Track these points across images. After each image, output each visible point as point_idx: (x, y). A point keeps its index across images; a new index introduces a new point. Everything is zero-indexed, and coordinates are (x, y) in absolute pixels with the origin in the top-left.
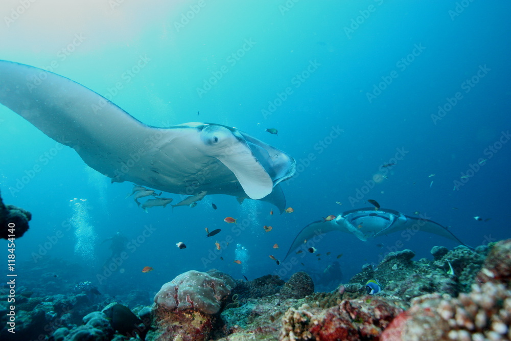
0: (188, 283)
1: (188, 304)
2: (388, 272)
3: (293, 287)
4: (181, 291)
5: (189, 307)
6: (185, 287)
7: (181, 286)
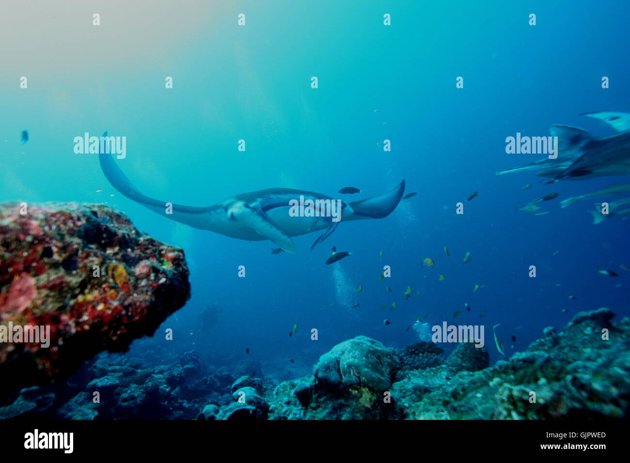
0: (351, 354)
1: (354, 379)
2: (580, 336)
3: (463, 358)
4: (344, 364)
5: (355, 382)
6: (349, 359)
7: (343, 357)
